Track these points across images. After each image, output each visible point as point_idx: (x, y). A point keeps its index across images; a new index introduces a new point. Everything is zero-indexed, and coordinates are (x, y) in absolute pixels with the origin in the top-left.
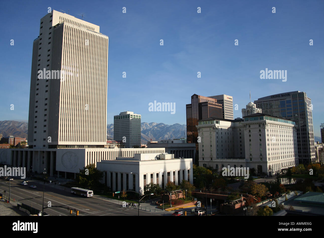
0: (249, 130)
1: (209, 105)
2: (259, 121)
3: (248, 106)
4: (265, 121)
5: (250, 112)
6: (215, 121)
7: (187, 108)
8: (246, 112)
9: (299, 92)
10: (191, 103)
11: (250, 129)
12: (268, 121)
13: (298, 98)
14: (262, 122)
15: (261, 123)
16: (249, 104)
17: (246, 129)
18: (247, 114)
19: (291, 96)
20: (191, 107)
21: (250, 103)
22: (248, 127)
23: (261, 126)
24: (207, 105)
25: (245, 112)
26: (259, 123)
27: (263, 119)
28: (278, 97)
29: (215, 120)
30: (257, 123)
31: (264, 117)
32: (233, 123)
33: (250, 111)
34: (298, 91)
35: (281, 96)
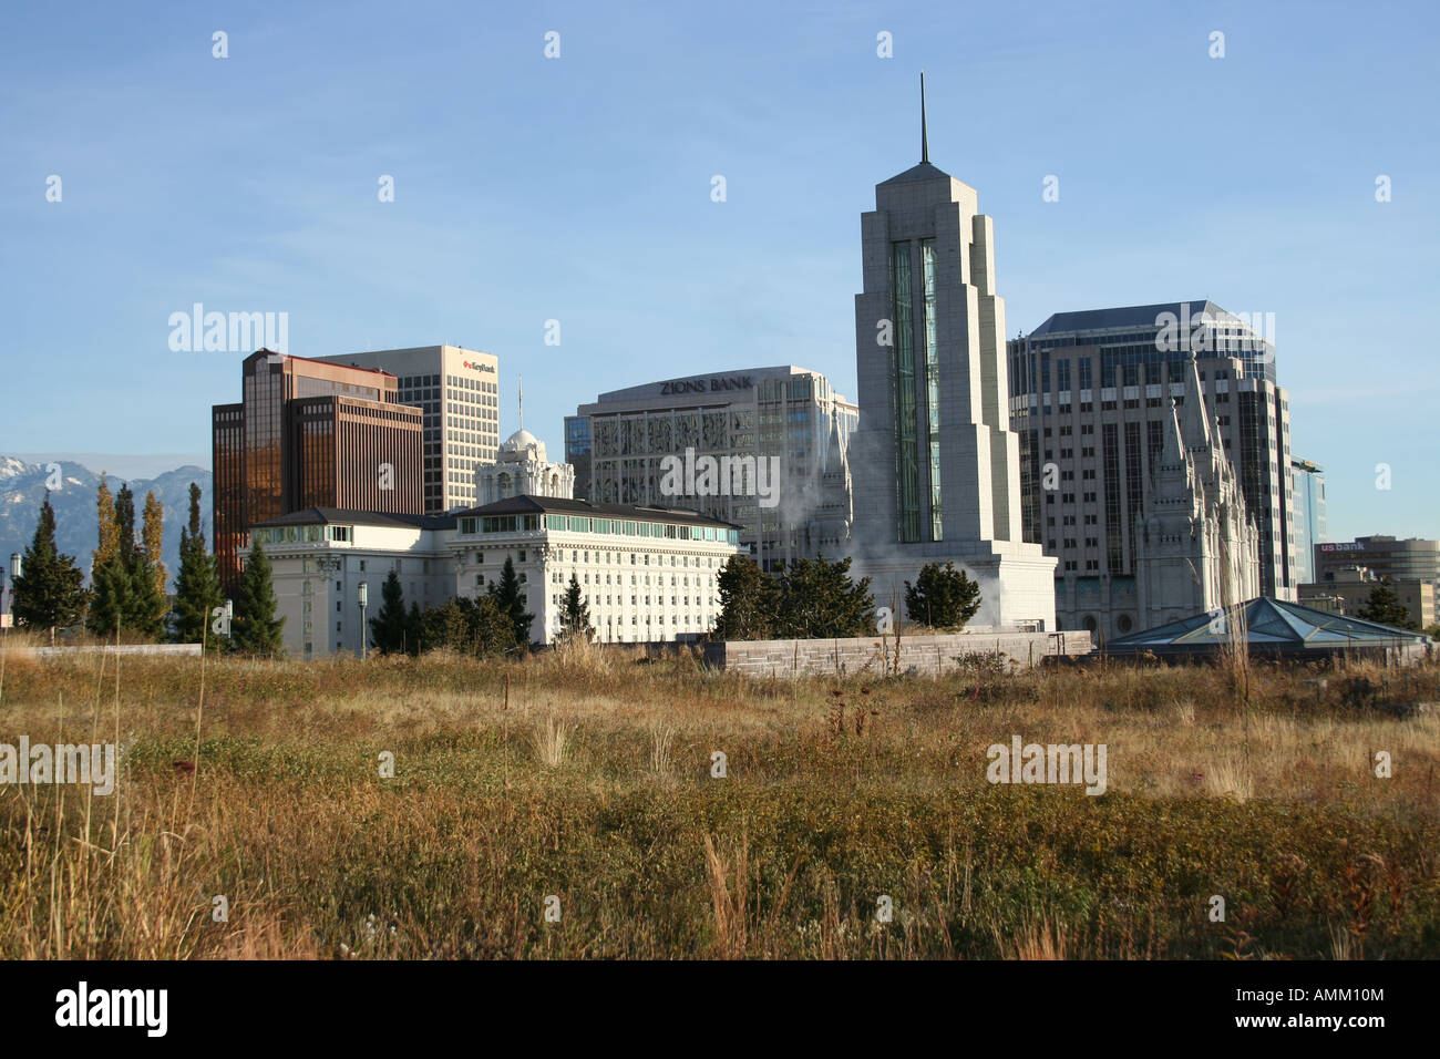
0: (475, 574)
1: (342, 417)
2: (521, 535)
3: (506, 450)
4: (544, 539)
5: (513, 480)
6: (329, 530)
7: (216, 426)
8: (496, 481)
9: (794, 371)
10: (239, 400)
11: (481, 571)
12: (555, 537)
13: (784, 404)
14: (532, 539)
15: (528, 545)
16: (509, 440)
17: (465, 572)
18: (500, 492)
19: (755, 389)
20: (241, 424)
21: (517, 436)
22: (473, 559)
23: (530, 558)
24: (332, 416)
25: (490, 478)
26: (520, 545)
27: (535, 526)
28: (696, 390)
29: (326, 523)
30: (512, 546)
31: (542, 517)
32: (429, 533)
33: (512, 475)
34: (789, 367)
35: (709, 386)
